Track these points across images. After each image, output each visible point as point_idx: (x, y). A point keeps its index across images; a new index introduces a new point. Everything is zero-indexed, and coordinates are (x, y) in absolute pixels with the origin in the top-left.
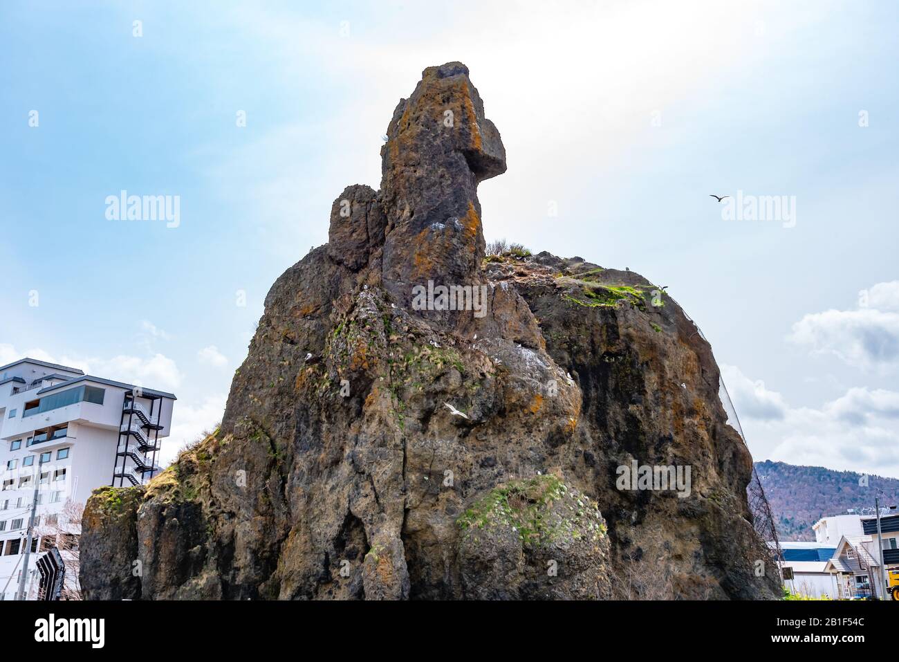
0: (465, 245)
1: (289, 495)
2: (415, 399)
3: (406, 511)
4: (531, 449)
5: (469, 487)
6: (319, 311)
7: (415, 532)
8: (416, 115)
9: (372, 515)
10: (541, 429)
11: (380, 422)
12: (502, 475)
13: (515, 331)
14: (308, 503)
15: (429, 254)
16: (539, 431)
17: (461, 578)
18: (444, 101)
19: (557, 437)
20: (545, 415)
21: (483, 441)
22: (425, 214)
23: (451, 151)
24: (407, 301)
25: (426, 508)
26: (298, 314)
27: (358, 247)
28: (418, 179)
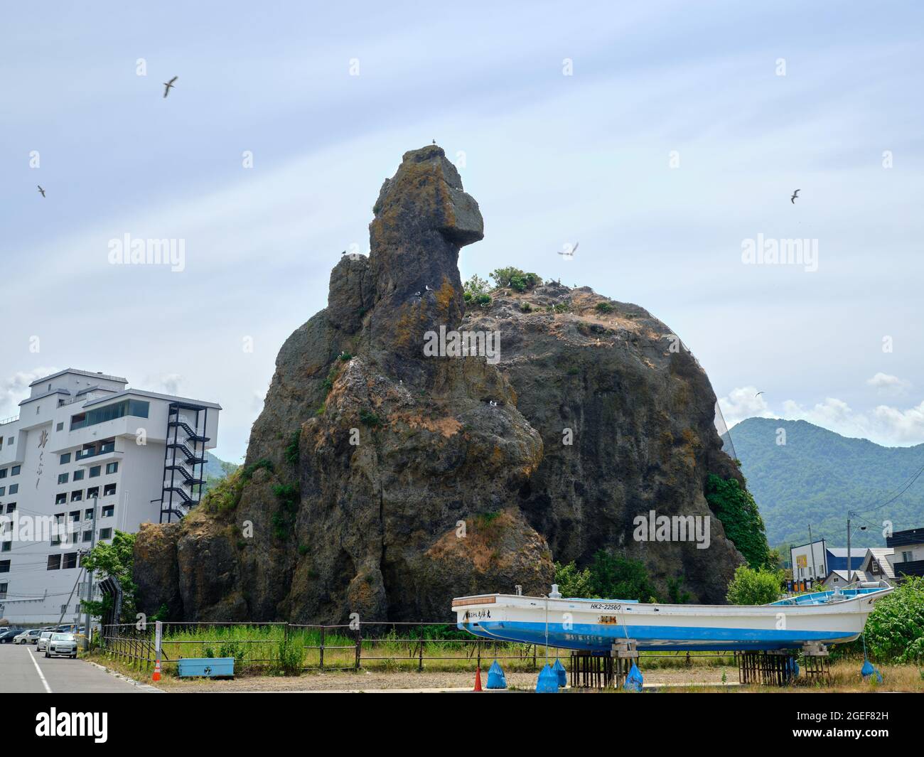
0: (438, 316)
1: (298, 532)
2: (392, 455)
3: (384, 548)
4: (493, 493)
5: (439, 526)
6: (320, 372)
7: (392, 563)
8: (397, 197)
9: (358, 550)
10: (501, 476)
11: (362, 475)
12: (467, 515)
13: (481, 391)
14: (311, 539)
15: (407, 326)
16: (500, 477)
17: (427, 600)
18: (421, 185)
19: (514, 482)
20: (504, 464)
21: (451, 487)
22: (406, 287)
23: (427, 230)
24: (390, 367)
25: (400, 545)
26: (303, 374)
27: (353, 313)
28: (399, 256)
